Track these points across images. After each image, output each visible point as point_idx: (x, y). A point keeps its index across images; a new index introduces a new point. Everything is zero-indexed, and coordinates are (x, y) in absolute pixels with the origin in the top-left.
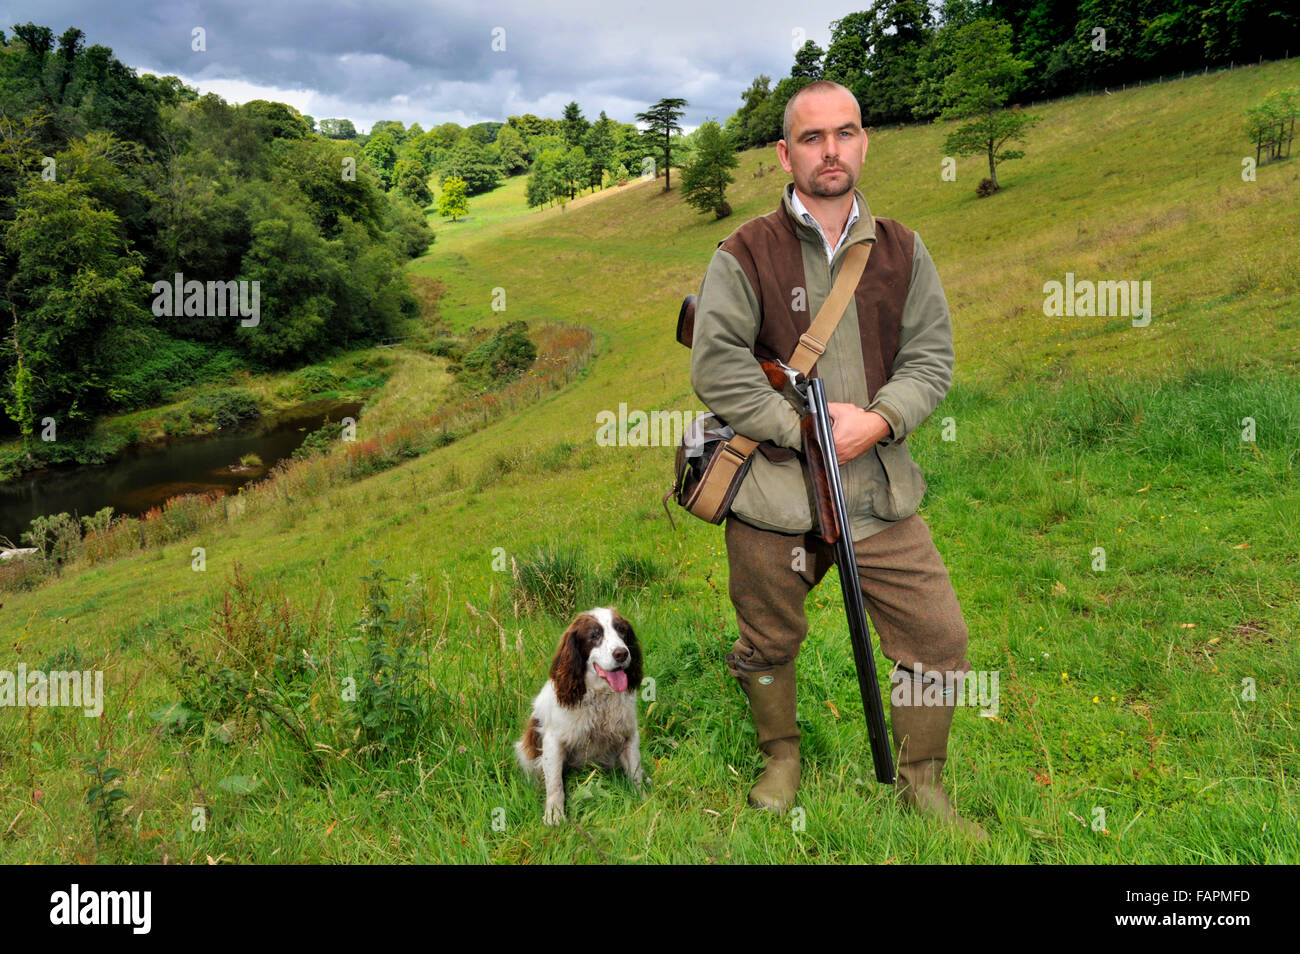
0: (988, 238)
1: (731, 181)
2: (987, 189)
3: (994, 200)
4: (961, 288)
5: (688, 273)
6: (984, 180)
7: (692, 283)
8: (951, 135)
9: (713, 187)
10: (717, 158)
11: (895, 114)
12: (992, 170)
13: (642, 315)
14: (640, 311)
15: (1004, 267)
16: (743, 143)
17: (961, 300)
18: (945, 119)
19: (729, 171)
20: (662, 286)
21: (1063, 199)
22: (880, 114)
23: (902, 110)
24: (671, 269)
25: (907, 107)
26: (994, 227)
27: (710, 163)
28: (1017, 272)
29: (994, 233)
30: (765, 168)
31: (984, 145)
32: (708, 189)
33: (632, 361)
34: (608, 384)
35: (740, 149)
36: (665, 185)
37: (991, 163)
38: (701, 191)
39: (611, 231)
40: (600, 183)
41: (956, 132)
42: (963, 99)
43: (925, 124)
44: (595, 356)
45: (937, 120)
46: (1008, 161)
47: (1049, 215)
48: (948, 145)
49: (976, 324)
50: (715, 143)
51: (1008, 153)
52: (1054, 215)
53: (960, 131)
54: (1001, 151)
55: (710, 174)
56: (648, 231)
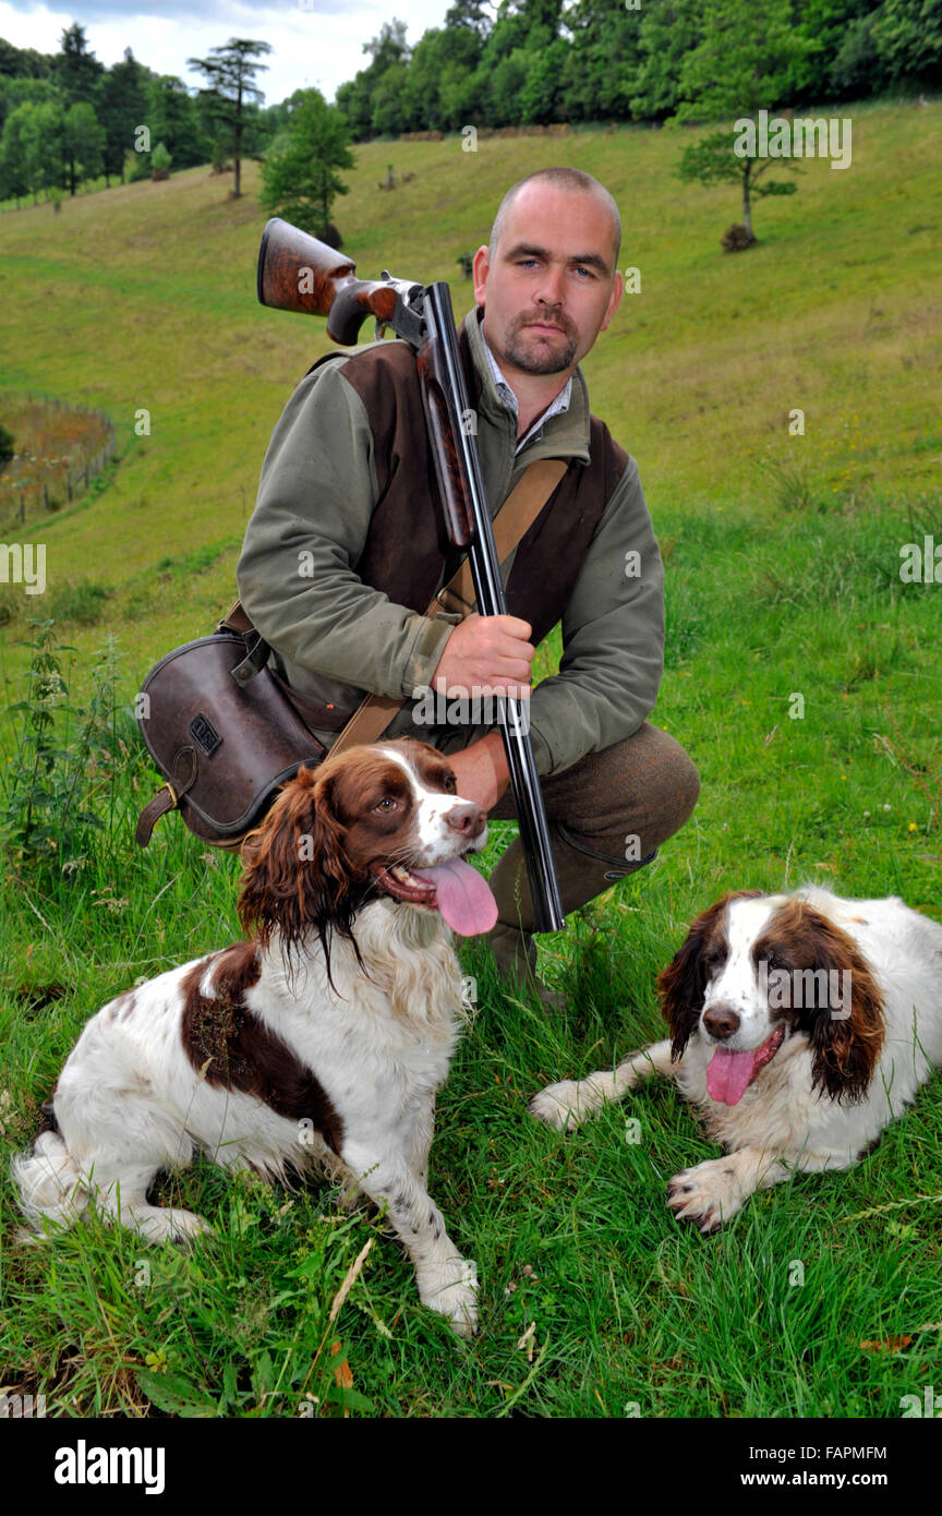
0: (736, 316)
1: (343, 191)
2: (739, 240)
3: (747, 258)
4: (700, 384)
5: (271, 337)
6: (734, 226)
7: (276, 353)
8: (689, 150)
9: (313, 198)
10: (321, 150)
11: (604, 106)
12: (748, 210)
13: (192, 399)
14: (190, 392)
15: (762, 358)
16: (366, 130)
17: (701, 402)
18: (685, 123)
19: (341, 175)
20: (226, 355)
21: (848, 264)
22: (580, 106)
23: (615, 100)
24: (243, 329)
25: (622, 99)
26: (745, 300)
27: (309, 159)
28: (785, 364)
29: (745, 309)
30: (398, 175)
31: (737, 169)
32: (305, 200)
33: (181, 471)
34: (144, 504)
35: (357, 140)
36: (232, 187)
37: (747, 199)
38: (292, 204)
39: (140, 256)
40: (119, 172)
41: (697, 145)
42: (710, 92)
43: (649, 127)
44: (116, 461)
45: (669, 122)
46: (771, 198)
47: (826, 287)
48: (684, 164)
49: (725, 436)
50: (319, 126)
51: (772, 185)
52: (833, 287)
53: (704, 145)
54: (762, 182)
55: (308, 175)
56: (203, 261)
